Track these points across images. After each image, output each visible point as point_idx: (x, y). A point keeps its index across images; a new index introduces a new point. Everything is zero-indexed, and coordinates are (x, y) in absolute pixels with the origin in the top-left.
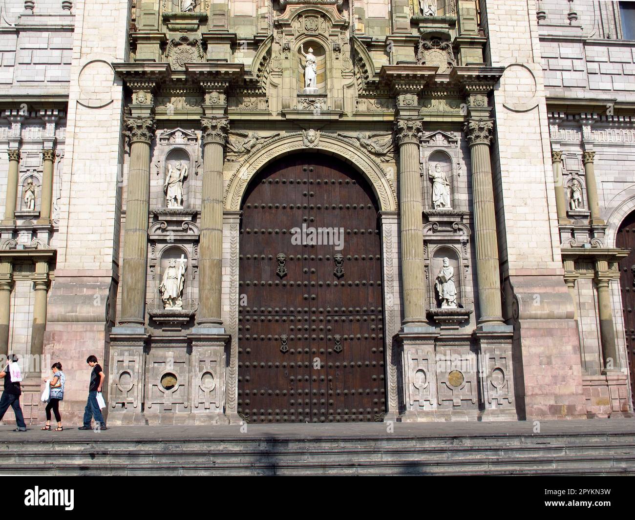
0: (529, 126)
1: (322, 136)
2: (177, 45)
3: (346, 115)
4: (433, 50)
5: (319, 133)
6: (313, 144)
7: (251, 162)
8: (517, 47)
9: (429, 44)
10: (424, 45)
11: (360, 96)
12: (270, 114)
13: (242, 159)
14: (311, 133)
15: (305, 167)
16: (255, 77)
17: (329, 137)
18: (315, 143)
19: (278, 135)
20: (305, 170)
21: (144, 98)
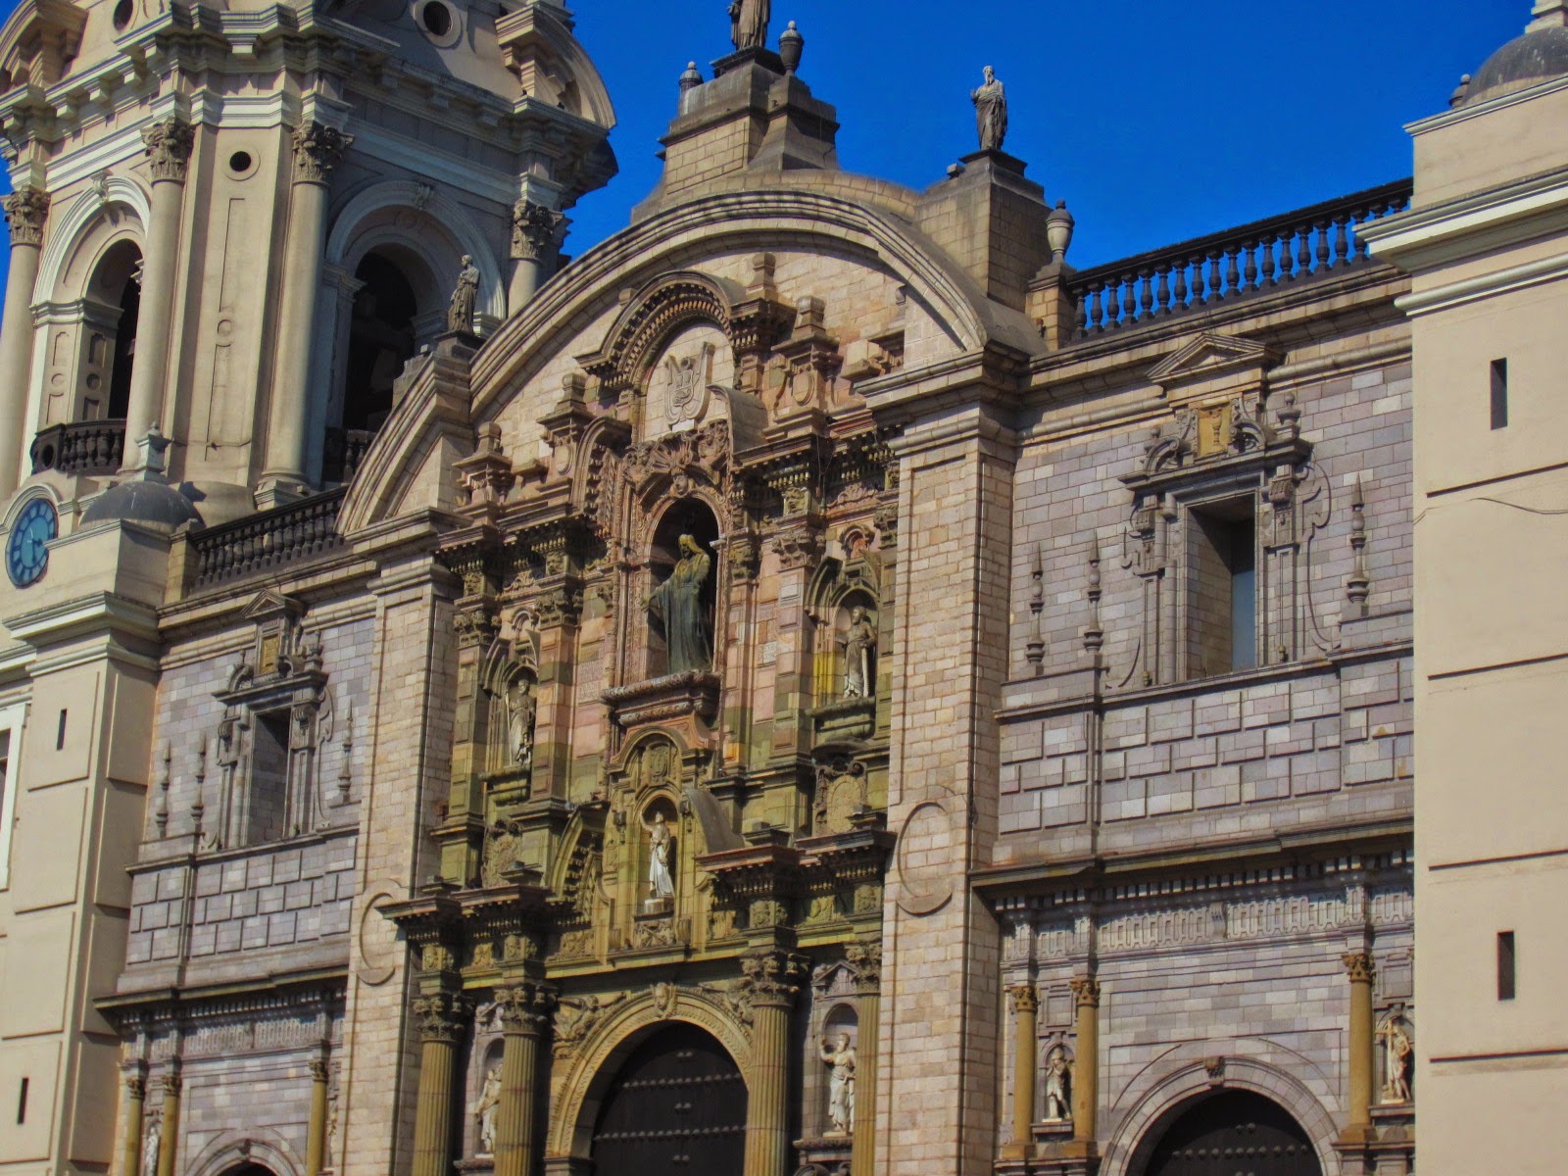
0: (937, 945)
1: (679, 993)
2: (496, 835)
3: (696, 950)
4: (840, 780)
5: (672, 987)
6: (666, 1012)
7: (587, 1056)
8: (935, 760)
9: (828, 769)
10: (822, 771)
11: (714, 908)
12: (597, 963)
13: (576, 1053)
14: (659, 990)
15: (681, 1054)
16: (560, 898)
17: (687, 994)
18: (670, 1008)
19: (623, 998)
20: (681, 1060)
21: (435, 957)
